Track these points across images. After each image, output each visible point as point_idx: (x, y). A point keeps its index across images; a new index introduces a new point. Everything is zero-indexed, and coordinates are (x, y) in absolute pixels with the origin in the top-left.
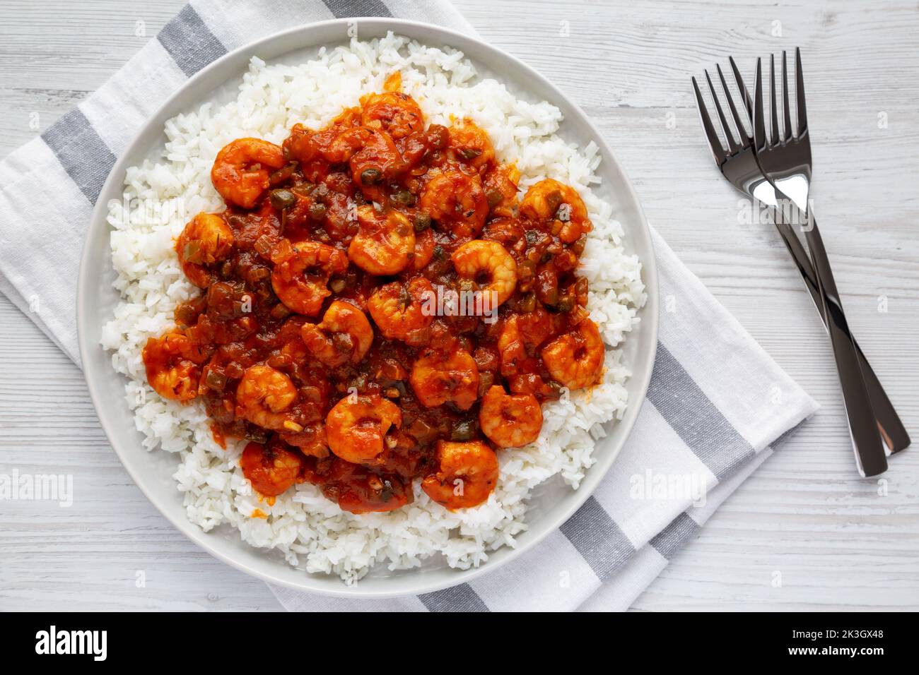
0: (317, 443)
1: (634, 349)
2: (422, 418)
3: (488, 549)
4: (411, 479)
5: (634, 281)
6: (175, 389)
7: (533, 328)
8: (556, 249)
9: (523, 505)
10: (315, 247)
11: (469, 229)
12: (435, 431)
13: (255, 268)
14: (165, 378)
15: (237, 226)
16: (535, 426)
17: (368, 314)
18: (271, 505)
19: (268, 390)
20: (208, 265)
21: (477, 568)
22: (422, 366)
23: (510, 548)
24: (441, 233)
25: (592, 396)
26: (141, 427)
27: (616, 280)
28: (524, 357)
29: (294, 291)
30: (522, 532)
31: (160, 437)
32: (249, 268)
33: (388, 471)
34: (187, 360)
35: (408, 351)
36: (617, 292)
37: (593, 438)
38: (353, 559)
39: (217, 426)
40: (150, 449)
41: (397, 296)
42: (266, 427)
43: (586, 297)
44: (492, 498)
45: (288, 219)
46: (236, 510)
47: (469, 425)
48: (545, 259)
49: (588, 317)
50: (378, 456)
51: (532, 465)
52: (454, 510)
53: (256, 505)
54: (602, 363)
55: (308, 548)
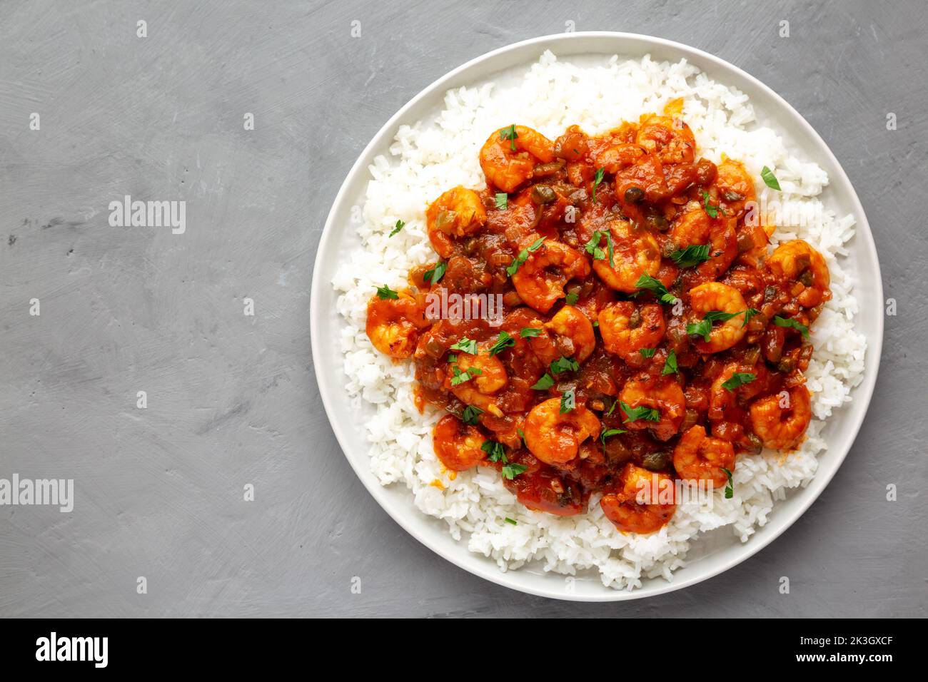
0: (513, 434)
3: (644, 576)
4: (590, 492)
5: (856, 359)
6: (391, 346)
8: (792, 310)
9: (688, 544)
10: (562, 248)
11: (713, 268)
12: (628, 452)
13: (500, 252)
14: (384, 332)
16: (727, 473)
18: (452, 478)
19: (482, 371)
20: (456, 237)
22: (634, 388)
23: (666, 580)
25: (786, 460)
26: (348, 370)
27: (838, 353)
28: (733, 405)
29: (531, 284)
30: (680, 568)
32: (494, 250)
33: (573, 479)
34: (409, 321)
36: (835, 364)
37: (773, 499)
38: (514, 550)
39: (422, 390)
41: (629, 316)
42: (469, 404)
43: (807, 364)
44: (664, 530)
45: (543, 215)
46: (415, 473)
47: (662, 457)
48: (779, 316)
49: (804, 384)
50: (569, 462)
51: (709, 510)
52: (625, 532)
53: (437, 474)
54: (805, 431)
55: (474, 527)
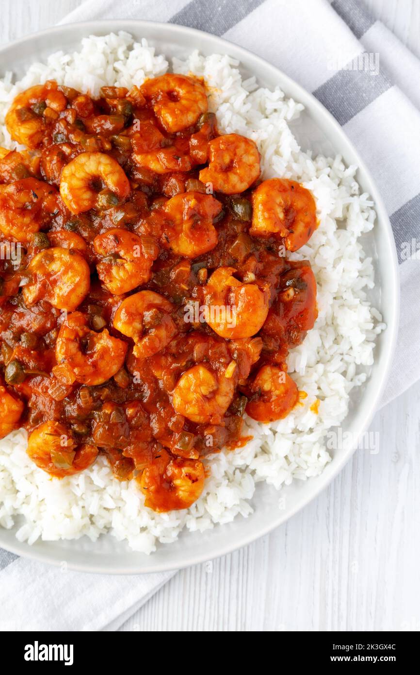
0: (248, 348)
1: (173, 47)
2: (228, 248)
4: (287, 263)
5: (106, 43)
6: (193, 482)
7: (145, 140)
8: (72, 114)
9: (317, 159)
10: (61, 342)
11: (49, 197)
12: (240, 236)
13: (80, 401)
14: (183, 491)
15: (40, 417)
16: (240, 141)
17: (127, 295)
18: (306, 395)
19: (195, 391)
20: (76, 446)
21: (375, 204)
22: (178, 245)
23: (358, 172)
24: (52, 224)
25: (214, 87)
26: (230, 517)
27: (105, 61)
28: (173, 149)
29: (102, 364)
30: (343, 161)
31: (241, 499)
32: (79, 407)
33: (277, 281)
34: (166, 470)
35: (163, 258)
36: (116, 60)
37: (256, 90)
38: (362, 321)
39: (230, 443)
40: (251, 510)
41: (110, 266)
42: (231, 396)
43: (120, 89)
44: (306, 185)
45: (34, 369)
46: (311, 430)
47: (236, 204)
48: (81, 126)
49: (139, 88)
50: (261, 290)
51: (278, 147)
52: (318, 221)
53: (306, 410)
54: (184, 76)
55: (350, 363)
